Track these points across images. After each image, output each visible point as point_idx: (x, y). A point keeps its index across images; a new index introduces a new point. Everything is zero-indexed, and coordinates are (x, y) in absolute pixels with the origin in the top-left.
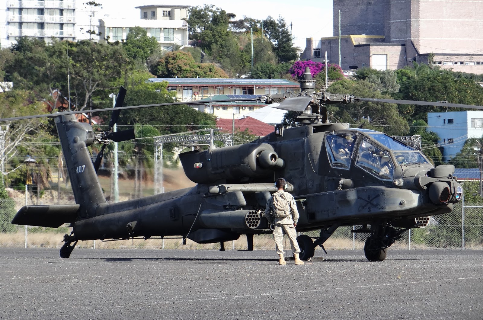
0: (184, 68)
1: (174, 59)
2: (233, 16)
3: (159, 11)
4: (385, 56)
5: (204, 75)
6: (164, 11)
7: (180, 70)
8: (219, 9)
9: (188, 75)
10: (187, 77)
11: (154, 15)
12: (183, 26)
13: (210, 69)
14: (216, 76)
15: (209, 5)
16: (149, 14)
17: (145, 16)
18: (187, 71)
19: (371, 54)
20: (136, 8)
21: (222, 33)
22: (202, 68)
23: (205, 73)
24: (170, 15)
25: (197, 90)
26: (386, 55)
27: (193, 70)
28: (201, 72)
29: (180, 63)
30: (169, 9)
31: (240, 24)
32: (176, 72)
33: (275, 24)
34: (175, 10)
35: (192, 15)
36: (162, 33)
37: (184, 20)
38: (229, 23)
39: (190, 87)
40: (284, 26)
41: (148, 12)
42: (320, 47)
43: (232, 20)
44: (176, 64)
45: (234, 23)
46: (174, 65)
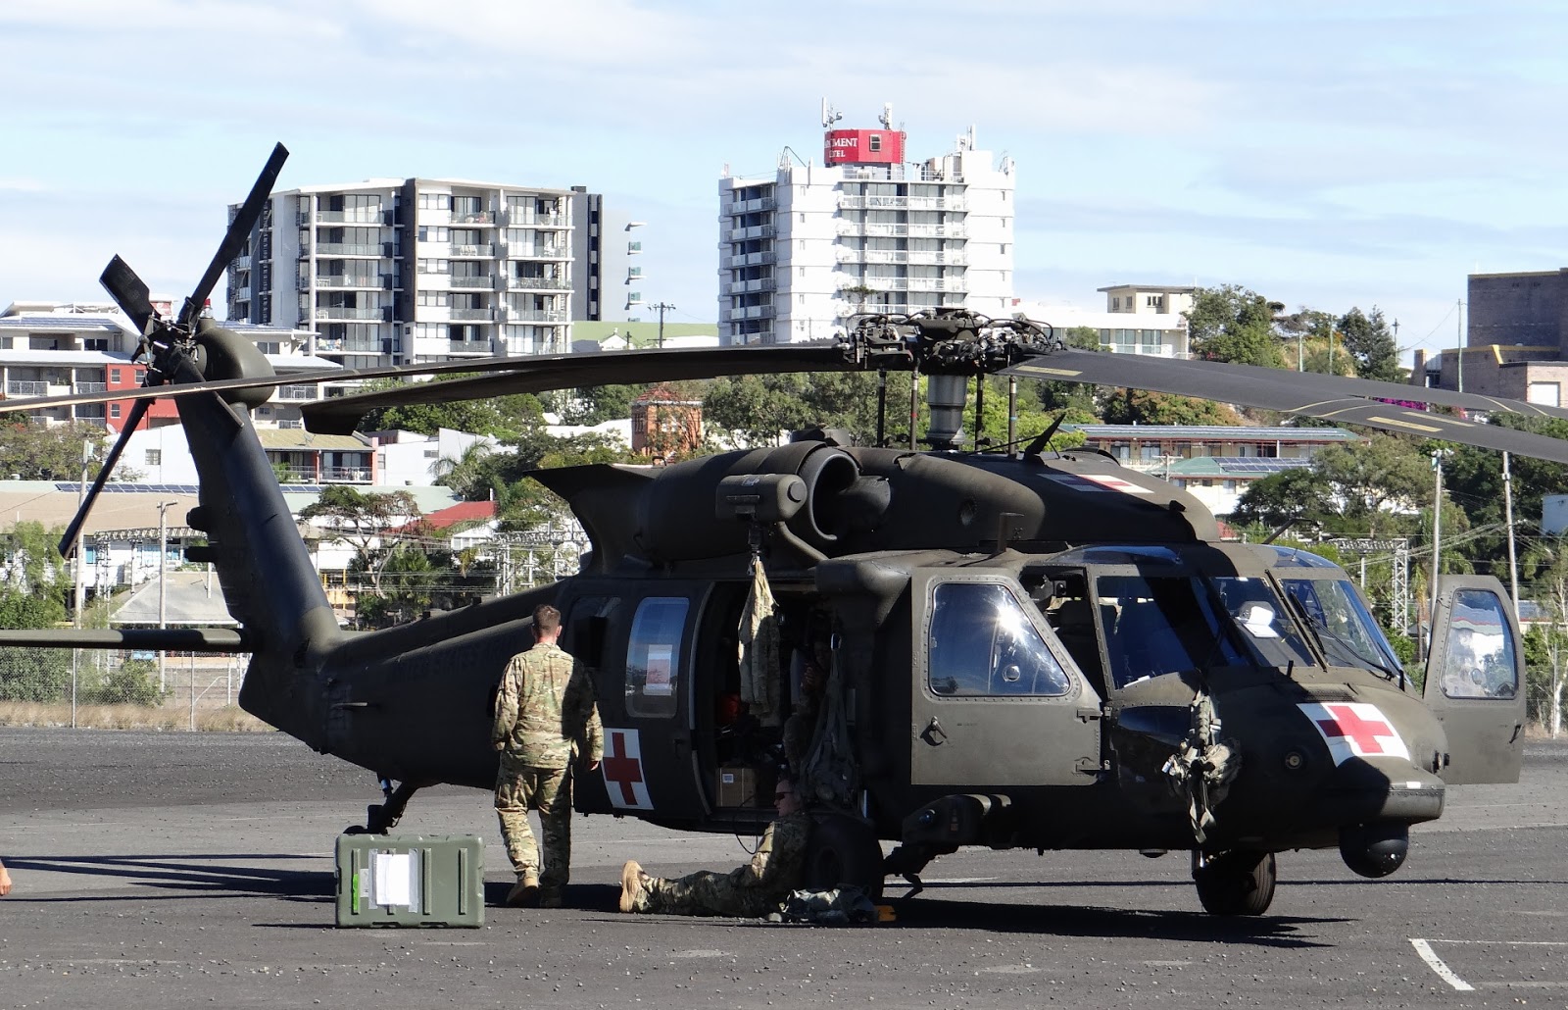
0: (1158, 406)
2: (1279, 307)
3: (1141, 299)
4: (1556, 387)
5: (1195, 419)
6: (1149, 299)
7: (1153, 409)
8: (1250, 295)
9: (1165, 419)
10: (1163, 424)
11: (1130, 304)
12: (1179, 326)
13: (1207, 409)
14: (1217, 421)
15: (1232, 286)
16: (1123, 303)
17: (1115, 307)
18: (1163, 411)
19: (1529, 382)
20: (1099, 290)
21: (1252, 339)
22: (1191, 407)
24: (1161, 306)
25: (1170, 449)
26: (1558, 383)
27: (1174, 409)
28: (1190, 415)
29: (1154, 397)
30: (1161, 295)
31: (1293, 323)
32: (1146, 414)
33: (1364, 322)
34: (1171, 295)
35: (1200, 306)
36: (1139, 338)
37: (1184, 313)
38: (1272, 320)
39: (1156, 443)
40: (1381, 327)
41: (1120, 298)
42: (1440, 368)
43: (1278, 315)
44: (1147, 399)
45: (1281, 321)
46: (1143, 400)
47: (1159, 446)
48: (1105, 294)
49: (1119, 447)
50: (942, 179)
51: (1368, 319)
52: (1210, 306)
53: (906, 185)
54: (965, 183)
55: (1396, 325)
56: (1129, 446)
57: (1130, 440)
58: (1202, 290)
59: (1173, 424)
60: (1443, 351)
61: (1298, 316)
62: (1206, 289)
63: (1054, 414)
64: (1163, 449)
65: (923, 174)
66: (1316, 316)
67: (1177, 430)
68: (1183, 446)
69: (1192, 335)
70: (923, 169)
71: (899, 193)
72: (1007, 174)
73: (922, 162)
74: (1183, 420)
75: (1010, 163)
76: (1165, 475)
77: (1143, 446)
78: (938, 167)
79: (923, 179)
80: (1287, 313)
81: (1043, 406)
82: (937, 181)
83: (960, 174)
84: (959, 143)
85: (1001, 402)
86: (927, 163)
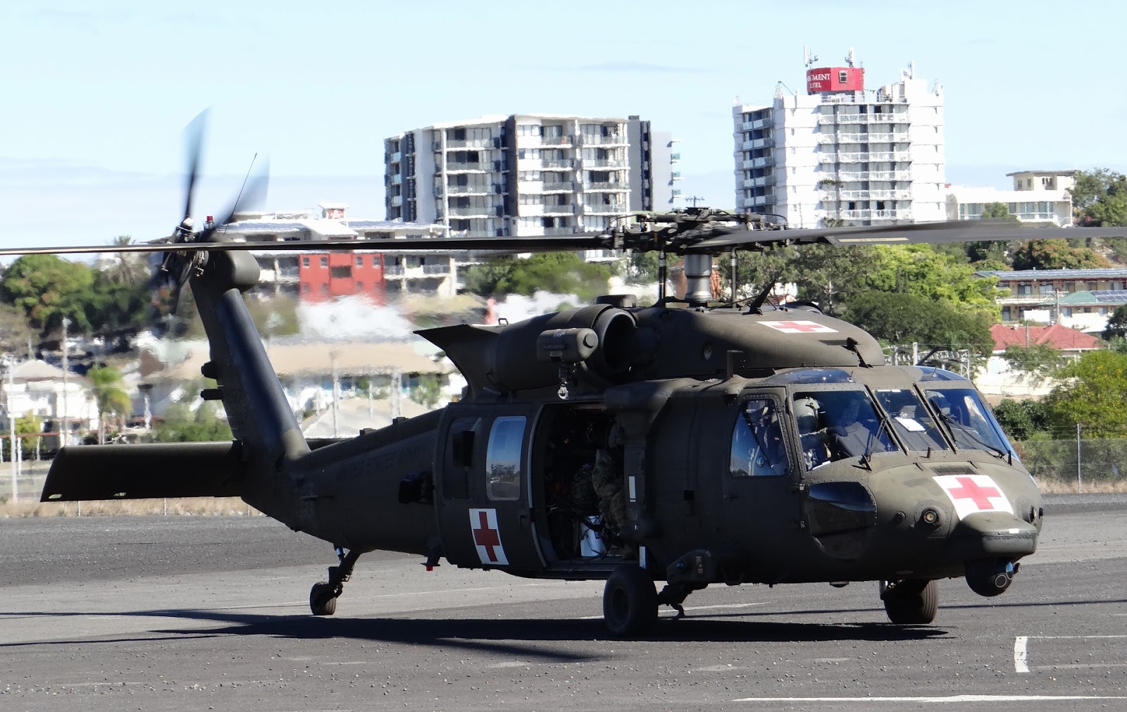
0: (1051, 256)
1: (1040, 243)
3: (1037, 181)
5: (1078, 264)
6: (1043, 180)
7: (1047, 258)
8: (1116, 174)
9: (1056, 265)
10: (1055, 268)
11: (1030, 183)
12: (1065, 198)
13: (1087, 256)
14: (1094, 265)
15: (1102, 169)
16: (1025, 184)
17: (1019, 187)
18: (1055, 259)
20: (1008, 175)
21: (1117, 206)
22: (1075, 256)
23: (1079, 262)
24: (1051, 185)
25: (1060, 286)
27: (1063, 257)
28: (1075, 262)
29: (1048, 249)
30: (1049, 178)
32: (1042, 262)
34: (1058, 177)
35: (1079, 184)
36: (1037, 208)
37: (1068, 189)
39: (1049, 282)
41: (1022, 180)
44: (1043, 251)
46: (1040, 252)
47: (1052, 284)
48: (1012, 178)
49: (1024, 286)
50: (891, 101)
52: (1086, 184)
53: (866, 106)
54: (908, 103)
56: (1031, 285)
57: (1030, 281)
58: (1080, 172)
59: (1062, 268)
62: (1083, 172)
63: (977, 264)
64: (1055, 286)
65: (878, 98)
67: (1065, 273)
68: (1069, 284)
69: (1075, 205)
70: (878, 94)
71: (861, 112)
72: (938, 95)
73: (877, 89)
74: (1069, 266)
75: (939, 87)
76: (1056, 304)
77: (1041, 285)
78: (888, 92)
79: (878, 101)
81: (969, 259)
82: (888, 102)
83: (904, 97)
84: (902, 74)
85: (936, 258)
86: (880, 90)
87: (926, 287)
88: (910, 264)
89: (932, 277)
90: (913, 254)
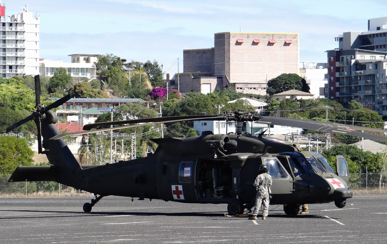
0: (84, 92)
1: (79, 86)
2: (124, 60)
3: (82, 58)
4: (209, 85)
5: (95, 96)
6: (84, 58)
7: (82, 93)
8: (115, 57)
9: (85, 96)
11: (78, 59)
12: (92, 67)
13: (99, 93)
14: (102, 96)
15: (110, 54)
16: (76, 59)
17: (74, 61)
18: (85, 94)
19: (201, 83)
20: (69, 56)
21: (115, 71)
22: (94, 92)
23: (95, 95)
24: (87, 60)
25: (85, 105)
26: (210, 84)
27: (88, 93)
29: (82, 88)
30: (87, 57)
31: (129, 65)
32: (80, 94)
33: (151, 65)
34: (91, 57)
35: (99, 60)
36: (80, 71)
37: (95, 63)
38: (123, 65)
39: (81, 104)
40: (157, 66)
41: (75, 58)
42: (174, 79)
43: (124, 63)
44: (80, 90)
45: (126, 65)
46: (79, 90)
47: (82, 105)
48: (71, 57)
49: (69, 105)
50: (17, 21)
51: (153, 64)
52: (103, 60)
53: (5, 23)
54: (24, 22)
55: (162, 66)
56: (72, 105)
57: (72, 103)
58: (100, 55)
59: (87, 98)
60: (175, 74)
61: (131, 63)
62: (101, 55)
63: (50, 95)
64: (83, 105)
65: (11, 19)
66: (137, 63)
67: (88, 100)
68: (89, 105)
69: (97, 69)
70: (11, 18)
71: (3, 26)
72: (37, 19)
73: (11, 16)
74: (91, 97)
75: (38, 16)
76: (80, 114)
77: (77, 105)
78: (16, 17)
79: (11, 21)
80: (127, 62)
81: (48, 92)
82: (15, 22)
83: (22, 20)
84: (22, 9)
85: (28, 91)
86: (13, 16)
87: (23, 104)
88: (16, 94)
89: (25, 99)
90: (18, 90)
